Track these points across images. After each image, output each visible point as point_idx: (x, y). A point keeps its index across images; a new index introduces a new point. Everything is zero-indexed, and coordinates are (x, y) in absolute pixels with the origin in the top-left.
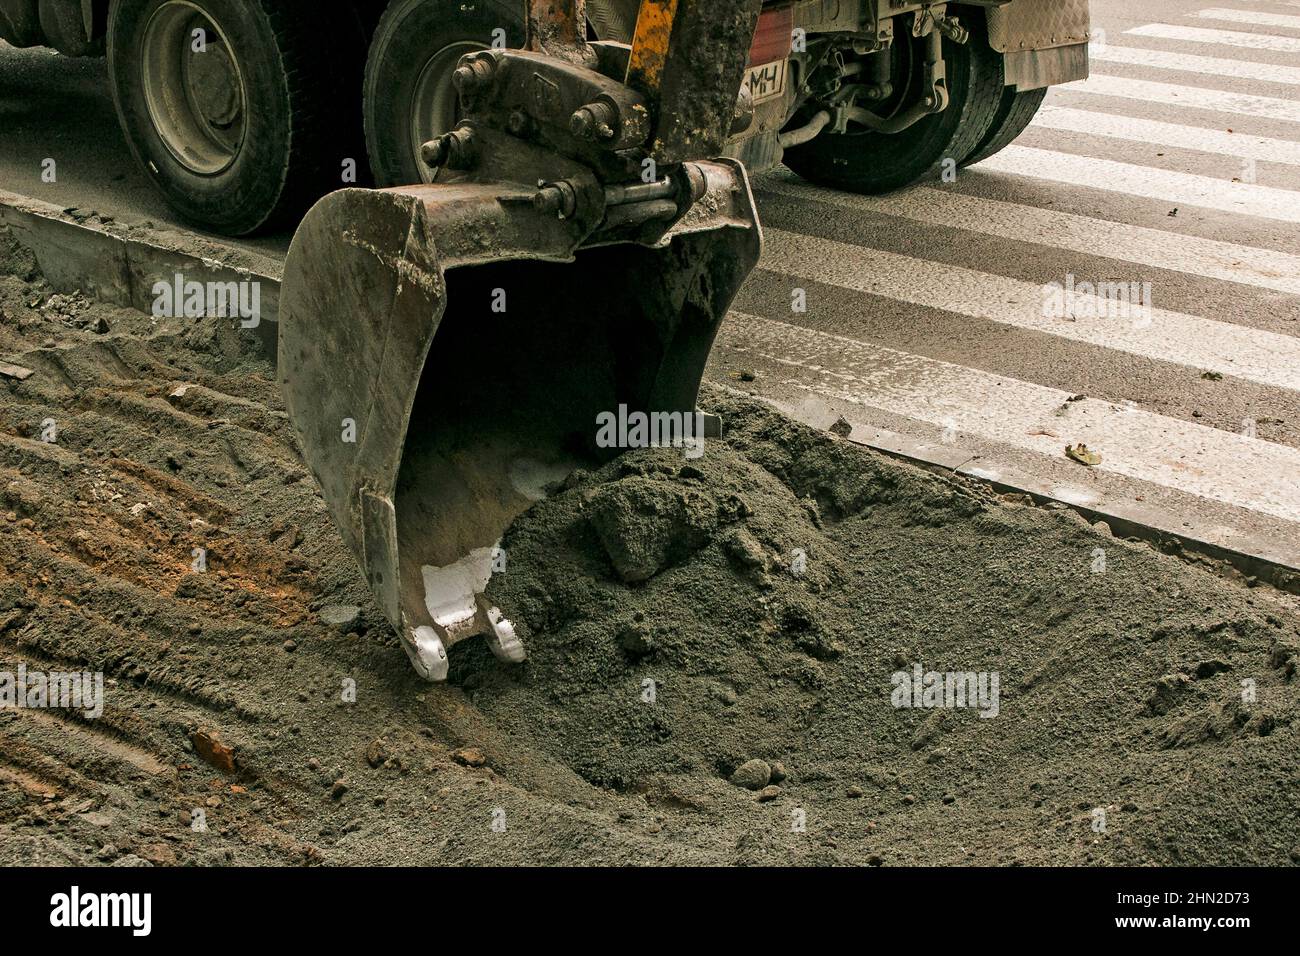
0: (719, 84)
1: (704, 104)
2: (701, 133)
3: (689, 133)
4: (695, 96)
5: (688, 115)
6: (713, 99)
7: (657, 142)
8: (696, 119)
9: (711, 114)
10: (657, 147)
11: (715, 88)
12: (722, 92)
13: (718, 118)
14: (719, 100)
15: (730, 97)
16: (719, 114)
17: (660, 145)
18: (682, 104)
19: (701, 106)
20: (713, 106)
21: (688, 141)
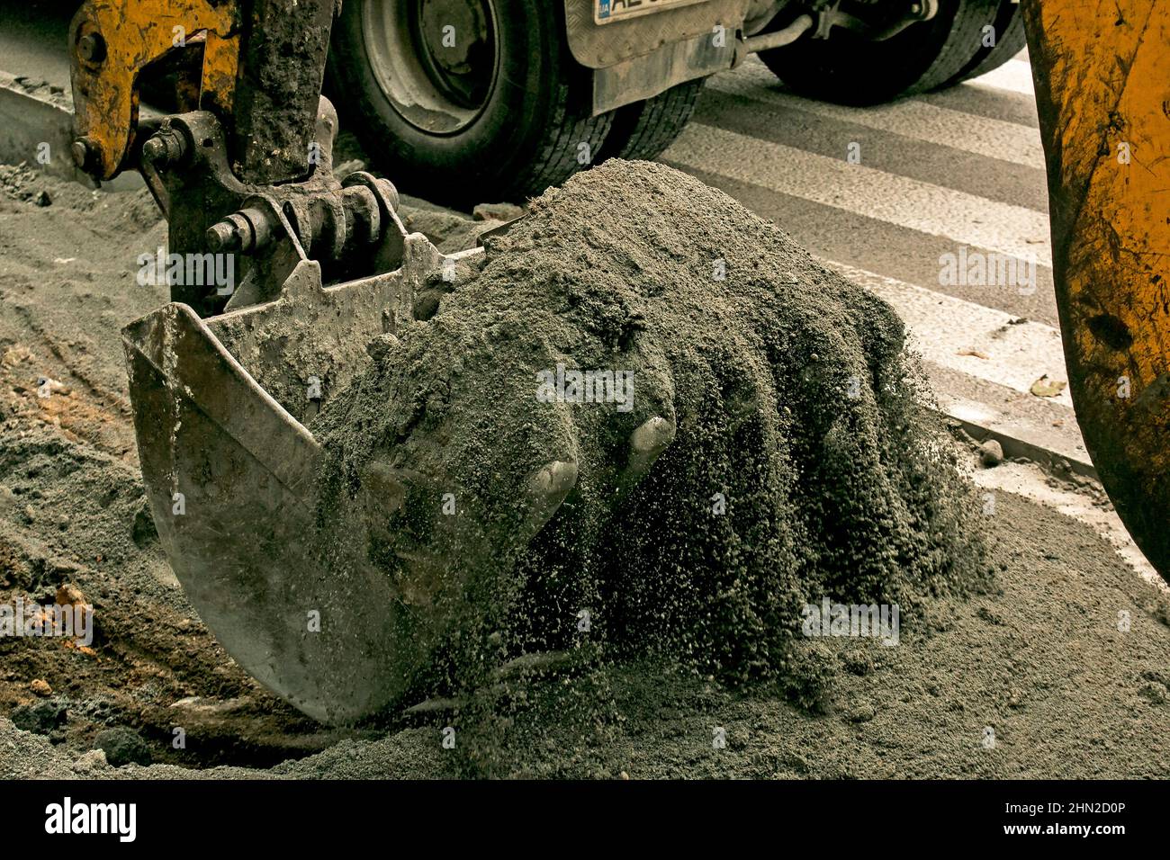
0: (294, 101)
1: (281, 124)
2: (282, 153)
3: (269, 154)
4: (270, 115)
5: (265, 136)
6: (290, 118)
7: (236, 165)
8: (275, 139)
9: (290, 133)
10: (236, 171)
11: (290, 106)
12: (299, 109)
13: (298, 137)
14: (297, 118)
15: (308, 114)
16: (298, 133)
17: (241, 168)
18: (257, 125)
19: (278, 126)
20: (290, 125)
21: (268, 162)
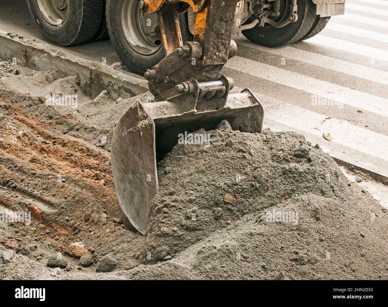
0: (223, 37)
1: (219, 44)
2: (219, 54)
3: (215, 54)
4: (215, 41)
5: (214, 48)
6: (222, 42)
7: (204, 57)
8: (217, 49)
9: (222, 48)
10: (204, 59)
11: (222, 38)
12: (225, 40)
13: (224, 49)
14: (224, 43)
15: (227, 42)
16: (224, 48)
17: (205, 58)
18: (212, 44)
19: (218, 45)
20: (222, 45)
21: (215, 57)
